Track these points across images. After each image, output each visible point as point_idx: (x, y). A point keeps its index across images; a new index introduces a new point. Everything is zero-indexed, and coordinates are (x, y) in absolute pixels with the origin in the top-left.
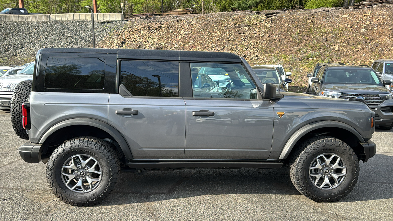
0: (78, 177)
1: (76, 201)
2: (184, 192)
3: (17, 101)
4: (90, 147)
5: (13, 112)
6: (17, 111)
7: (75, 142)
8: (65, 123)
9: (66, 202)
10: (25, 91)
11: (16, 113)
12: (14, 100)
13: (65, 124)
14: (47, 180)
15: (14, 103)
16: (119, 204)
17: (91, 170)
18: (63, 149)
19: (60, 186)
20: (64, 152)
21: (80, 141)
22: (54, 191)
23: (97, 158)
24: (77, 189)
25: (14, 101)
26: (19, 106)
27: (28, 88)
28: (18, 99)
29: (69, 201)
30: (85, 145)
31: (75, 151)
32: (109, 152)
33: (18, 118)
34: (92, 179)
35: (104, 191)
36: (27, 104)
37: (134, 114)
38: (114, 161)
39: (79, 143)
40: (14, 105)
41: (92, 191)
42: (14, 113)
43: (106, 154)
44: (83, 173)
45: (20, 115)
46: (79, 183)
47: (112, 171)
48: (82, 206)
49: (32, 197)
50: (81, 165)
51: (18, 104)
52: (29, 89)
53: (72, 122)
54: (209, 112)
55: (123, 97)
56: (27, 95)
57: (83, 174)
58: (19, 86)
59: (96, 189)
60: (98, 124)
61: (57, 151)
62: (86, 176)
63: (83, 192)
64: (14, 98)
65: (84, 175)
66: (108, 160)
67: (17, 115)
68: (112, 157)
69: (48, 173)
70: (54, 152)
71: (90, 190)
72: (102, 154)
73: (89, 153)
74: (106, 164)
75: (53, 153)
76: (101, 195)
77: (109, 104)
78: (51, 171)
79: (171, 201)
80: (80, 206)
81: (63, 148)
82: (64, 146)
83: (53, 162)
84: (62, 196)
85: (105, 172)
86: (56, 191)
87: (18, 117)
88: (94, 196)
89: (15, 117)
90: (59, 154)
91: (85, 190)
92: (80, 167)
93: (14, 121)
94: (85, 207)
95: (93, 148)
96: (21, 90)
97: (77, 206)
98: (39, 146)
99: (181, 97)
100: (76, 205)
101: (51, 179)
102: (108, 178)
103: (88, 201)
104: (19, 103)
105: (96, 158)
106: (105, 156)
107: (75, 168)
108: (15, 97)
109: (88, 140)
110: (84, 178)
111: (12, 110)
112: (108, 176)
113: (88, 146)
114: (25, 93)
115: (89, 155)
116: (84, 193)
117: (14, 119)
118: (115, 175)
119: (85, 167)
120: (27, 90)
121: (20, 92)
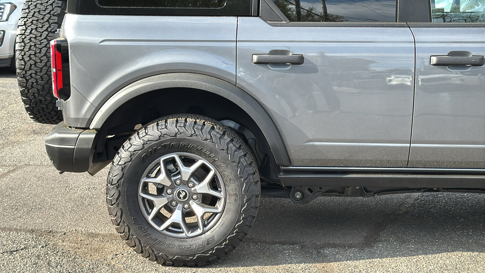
0: (174, 203)
1: (172, 255)
2: (400, 246)
3: (31, 38)
4: (200, 136)
5: (22, 61)
6: (31, 59)
7: (168, 125)
8: (146, 84)
9: (149, 257)
10: (45, 15)
11: (29, 64)
12: (24, 34)
13: (147, 86)
14: (109, 209)
15: (23, 41)
16: (262, 265)
17: (203, 187)
18: (143, 140)
19: (136, 221)
20: (146, 146)
21: (178, 125)
22: (124, 232)
23: (215, 163)
24: (170, 228)
25: (23, 36)
26: (34, 49)
27: (50, 8)
28: (31, 33)
29: (155, 255)
30: (190, 132)
31: (168, 144)
32: (240, 148)
33: (32, 75)
34: (203, 207)
35: (229, 235)
36: (62, 43)
37: (293, 64)
38: (251, 168)
39: (177, 128)
40: (24, 45)
41: (204, 233)
42: (23, 64)
43: (233, 152)
44: (184, 194)
45: (37, 67)
46: (176, 217)
47: (246, 191)
48: (181, 267)
49: (67, 246)
50: (180, 176)
51: (33, 44)
52: (53, 10)
53: (162, 81)
54: (471, 56)
55: (269, 24)
56: (49, 23)
57: (185, 197)
58: (30, 3)
59: (212, 230)
60: (217, 86)
61: (130, 145)
62: (191, 201)
63: (183, 235)
64: (24, 31)
65: (186, 199)
66: (238, 166)
67: (32, 68)
68: (247, 159)
69: (110, 192)
70: (123, 148)
71: (199, 231)
72: (226, 154)
73: (198, 150)
74: (235, 176)
75: (121, 149)
76: (223, 242)
77: (240, 41)
78: (117, 188)
79: (376, 263)
80: (179, 266)
81: (143, 138)
82: (144, 134)
83: (122, 169)
84: (142, 242)
85: (231, 192)
86: (129, 231)
87: (33, 72)
88: (208, 244)
89: (26, 73)
90: (135, 151)
91: (190, 233)
92: (178, 182)
93: (25, 82)
94: (189, 269)
95: (206, 140)
96: (35, 12)
97: (173, 265)
98: (91, 133)
99: (402, 22)
100: (171, 263)
101: (118, 206)
102: (239, 206)
103: (197, 255)
104: (35, 41)
105: (213, 163)
106: (232, 157)
107: (168, 183)
108: (25, 29)
109: (195, 123)
110: (186, 206)
111: (20, 56)
112: (240, 201)
113: (196, 135)
114: (45, 20)
115: (197, 154)
116: (188, 238)
117: (24, 77)
118: (253, 199)
119: (189, 181)
120: (49, 13)
121: (33, 18)
